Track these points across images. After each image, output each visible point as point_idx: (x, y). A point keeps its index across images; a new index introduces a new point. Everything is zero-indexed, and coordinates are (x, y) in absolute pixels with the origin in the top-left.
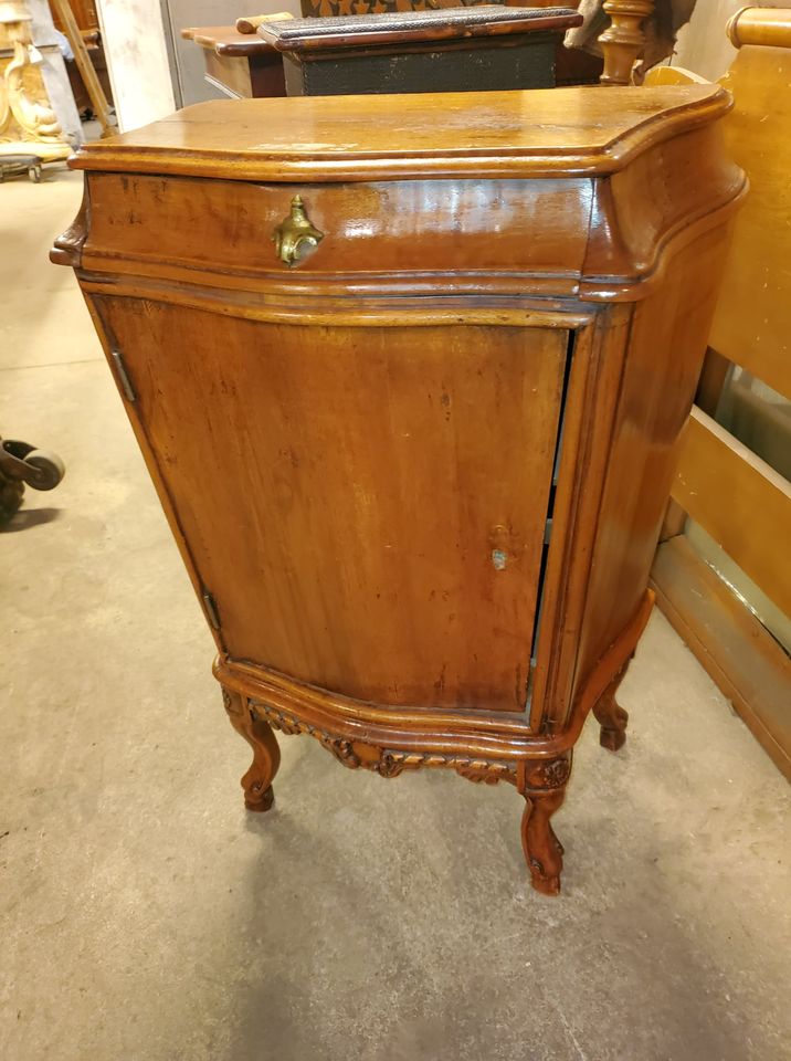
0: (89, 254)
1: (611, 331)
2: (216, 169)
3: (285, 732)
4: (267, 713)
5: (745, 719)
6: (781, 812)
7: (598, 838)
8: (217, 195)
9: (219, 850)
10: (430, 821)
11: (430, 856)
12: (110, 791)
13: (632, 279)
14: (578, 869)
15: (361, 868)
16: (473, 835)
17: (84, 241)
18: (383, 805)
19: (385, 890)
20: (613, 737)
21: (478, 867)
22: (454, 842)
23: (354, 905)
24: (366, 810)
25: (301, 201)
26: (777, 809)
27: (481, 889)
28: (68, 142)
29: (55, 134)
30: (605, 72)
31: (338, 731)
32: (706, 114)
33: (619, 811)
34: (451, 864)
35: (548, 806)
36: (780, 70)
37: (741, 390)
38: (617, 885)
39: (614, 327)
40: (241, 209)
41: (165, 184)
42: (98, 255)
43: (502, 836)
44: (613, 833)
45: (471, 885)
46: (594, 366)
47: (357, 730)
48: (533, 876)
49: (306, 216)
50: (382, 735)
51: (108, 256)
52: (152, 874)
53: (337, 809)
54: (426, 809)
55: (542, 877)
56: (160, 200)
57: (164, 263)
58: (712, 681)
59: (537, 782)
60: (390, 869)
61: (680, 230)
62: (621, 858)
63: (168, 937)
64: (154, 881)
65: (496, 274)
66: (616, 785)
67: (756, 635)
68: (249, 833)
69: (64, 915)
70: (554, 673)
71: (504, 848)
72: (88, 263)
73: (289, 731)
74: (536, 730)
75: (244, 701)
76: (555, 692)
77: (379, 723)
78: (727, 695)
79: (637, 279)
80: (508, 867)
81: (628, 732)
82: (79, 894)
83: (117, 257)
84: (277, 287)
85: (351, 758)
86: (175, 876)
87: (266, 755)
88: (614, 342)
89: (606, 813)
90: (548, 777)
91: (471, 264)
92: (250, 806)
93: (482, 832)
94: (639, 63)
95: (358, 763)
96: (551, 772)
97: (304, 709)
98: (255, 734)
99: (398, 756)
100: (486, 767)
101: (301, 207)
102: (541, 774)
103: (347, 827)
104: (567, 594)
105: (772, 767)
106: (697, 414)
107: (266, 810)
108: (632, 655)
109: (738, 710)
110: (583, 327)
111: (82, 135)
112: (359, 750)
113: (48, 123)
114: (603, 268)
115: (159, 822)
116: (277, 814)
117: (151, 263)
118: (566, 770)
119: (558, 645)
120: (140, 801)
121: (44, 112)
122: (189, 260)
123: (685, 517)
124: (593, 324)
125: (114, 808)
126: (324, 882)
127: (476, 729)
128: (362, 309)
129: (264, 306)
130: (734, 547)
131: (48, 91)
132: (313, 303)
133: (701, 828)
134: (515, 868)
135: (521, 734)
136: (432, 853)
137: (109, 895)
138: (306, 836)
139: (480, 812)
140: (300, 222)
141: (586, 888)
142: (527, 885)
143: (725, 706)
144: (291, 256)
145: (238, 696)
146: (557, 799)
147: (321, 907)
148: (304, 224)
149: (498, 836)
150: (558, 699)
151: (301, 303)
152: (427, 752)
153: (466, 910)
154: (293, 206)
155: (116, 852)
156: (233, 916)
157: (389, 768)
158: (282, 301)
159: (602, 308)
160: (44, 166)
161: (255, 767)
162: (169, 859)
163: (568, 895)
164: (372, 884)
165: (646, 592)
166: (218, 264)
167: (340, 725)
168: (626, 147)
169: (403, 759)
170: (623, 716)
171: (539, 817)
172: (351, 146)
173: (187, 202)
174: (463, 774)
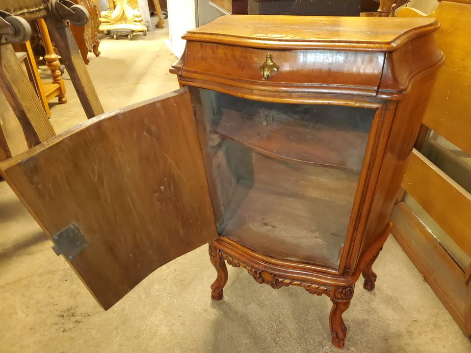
0: (185, 71)
1: (388, 111)
2: (240, 42)
3: (233, 266)
4: (227, 257)
5: (429, 284)
6: (445, 325)
7: (362, 327)
8: (238, 52)
9: (200, 315)
10: (289, 312)
11: (289, 327)
12: (156, 286)
13: (399, 91)
14: (353, 339)
15: (259, 329)
16: (307, 320)
17: (183, 66)
18: (269, 303)
19: (269, 339)
20: (370, 285)
21: (309, 333)
22: (299, 322)
23: (256, 343)
24: (262, 305)
25: (270, 55)
26: (443, 324)
27: (310, 343)
28: (145, 25)
29: (140, 21)
30: (380, 8)
31: (257, 266)
32: (429, 30)
33: (371, 317)
34: (298, 331)
35: (342, 307)
36: (458, 12)
37: (433, 142)
38: (370, 348)
39: (390, 110)
40: (246, 57)
41: (217, 46)
42: (188, 71)
43: (320, 321)
44: (369, 326)
45: (306, 341)
46: (381, 124)
47: (265, 267)
48: (333, 339)
49: (272, 61)
50: (275, 270)
51: (192, 72)
52: (173, 322)
53: (250, 303)
54: (287, 307)
55: (337, 340)
56: (215, 53)
57: (214, 76)
58: (414, 266)
59: (339, 296)
60: (271, 330)
61: (417, 74)
62: (372, 337)
63: (179, 348)
64: (173, 324)
65: (344, 87)
66: (370, 305)
67: (436, 247)
68: (213, 309)
69: (136, 334)
70: (351, 249)
71: (320, 327)
72: (184, 74)
73: (235, 265)
74: (341, 273)
75: (218, 251)
76: (351, 257)
77: (274, 264)
78: (421, 272)
79: (401, 92)
80: (322, 335)
81: (376, 283)
82: (143, 326)
83: (196, 72)
84: (258, 87)
85: (260, 279)
86: (182, 323)
87: (223, 276)
88: (389, 115)
89: (366, 317)
90: (344, 294)
91: (334, 82)
92: (213, 297)
93: (311, 319)
94: (394, 5)
95: (263, 281)
96: (346, 292)
97: (243, 256)
98: (220, 266)
99: (280, 280)
100: (318, 288)
101: (270, 57)
102: (341, 293)
103: (254, 311)
104: (360, 216)
105: (441, 305)
106: (415, 151)
107: (220, 300)
108: (381, 249)
109: (426, 279)
110: (377, 109)
111: (150, 22)
112: (264, 275)
113: (138, 17)
114: (387, 87)
115: (176, 301)
116: (224, 302)
117: (209, 75)
118: (351, 293)
119: (354, 237)
120: (168, 291)
121: (137, 13)
122: (224, 75)
123: (405, 193)
124: (382, 108)
125: (158, 293)
126: (243, 332)
127: (315, 271)
128: (291, 97)
129: (252, 94)
130: (428, 207)
131: (139, 5)
132: (272, 94)
133: (408, 328)
134: (325, 335)
135: (334, 275)
136: (290, 325)
137: (155, 328)
138: (237, 313)
139: (310, 311)
140: (270, 63)
141: (357, 348)
142: (330, 343)
143: (420, 278)
144: (268, 76)
145: (215, 248)
146: (347, 305)
147: (242, 343)
148: (271, 64)
149: (318, 321)
150: (352, 261)
151: (267, 93)
152: (293, 279)
153: (304, 350)
154: (267, 57)
155: (158, 311)
156: (205, 342)
157: (276, 284)
158: (260, 93)
159: (385, 101)
160: (134, 34)
161: (217, 281)
162: (180, 316)
163: (348, 349)
164: (264, 336)
165: (389, 223)
166: (236, 77)
167: (258, 264)
168: (399, 42)
169: (283, 281)
170: (375, 276)
171: (338, 312)
172: (291, 36)
173: (225, 54)
174: (307, 290)
